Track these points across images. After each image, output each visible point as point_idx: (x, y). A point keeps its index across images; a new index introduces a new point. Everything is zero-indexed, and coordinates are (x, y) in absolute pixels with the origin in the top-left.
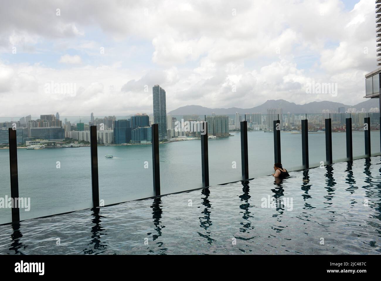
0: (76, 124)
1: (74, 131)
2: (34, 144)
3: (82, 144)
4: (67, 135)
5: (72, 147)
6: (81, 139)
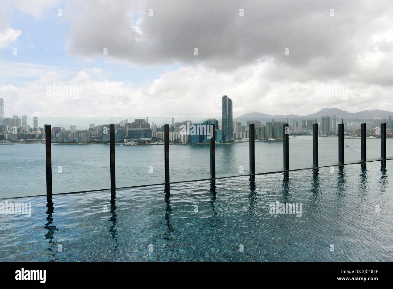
0: (161, 127)
1: (159, 132)
2: (130, 142)
4: (154, 135)
5: (157, 144)
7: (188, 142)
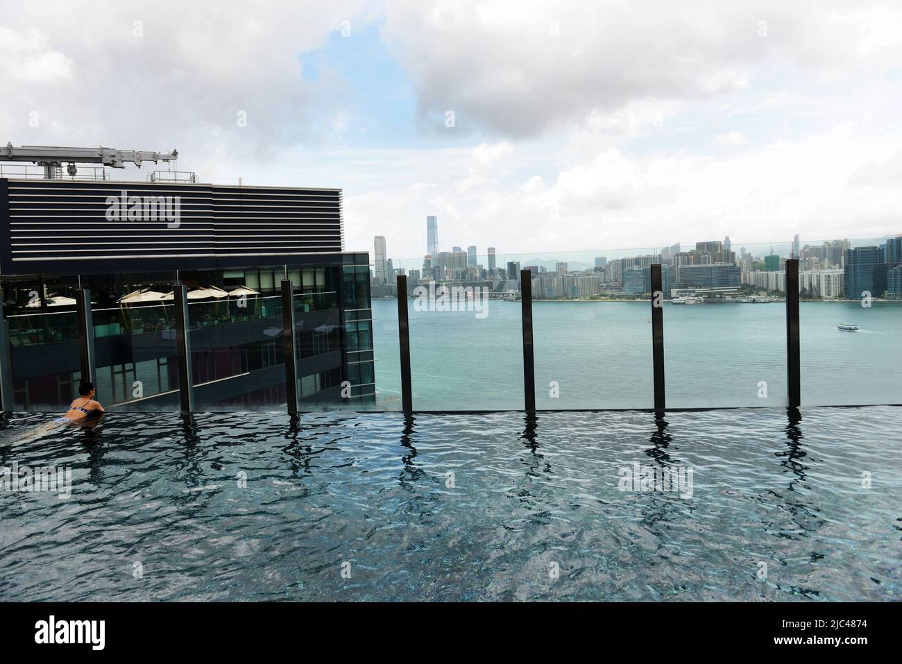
0: (762, 259)
1: (758, 272)
2: (685, 295)
3: (773, 298)
4: (745, 279)
5: (754, 302)
6: (773, 287)
7: (840, 296)
